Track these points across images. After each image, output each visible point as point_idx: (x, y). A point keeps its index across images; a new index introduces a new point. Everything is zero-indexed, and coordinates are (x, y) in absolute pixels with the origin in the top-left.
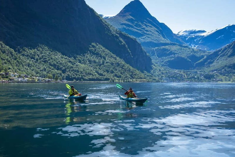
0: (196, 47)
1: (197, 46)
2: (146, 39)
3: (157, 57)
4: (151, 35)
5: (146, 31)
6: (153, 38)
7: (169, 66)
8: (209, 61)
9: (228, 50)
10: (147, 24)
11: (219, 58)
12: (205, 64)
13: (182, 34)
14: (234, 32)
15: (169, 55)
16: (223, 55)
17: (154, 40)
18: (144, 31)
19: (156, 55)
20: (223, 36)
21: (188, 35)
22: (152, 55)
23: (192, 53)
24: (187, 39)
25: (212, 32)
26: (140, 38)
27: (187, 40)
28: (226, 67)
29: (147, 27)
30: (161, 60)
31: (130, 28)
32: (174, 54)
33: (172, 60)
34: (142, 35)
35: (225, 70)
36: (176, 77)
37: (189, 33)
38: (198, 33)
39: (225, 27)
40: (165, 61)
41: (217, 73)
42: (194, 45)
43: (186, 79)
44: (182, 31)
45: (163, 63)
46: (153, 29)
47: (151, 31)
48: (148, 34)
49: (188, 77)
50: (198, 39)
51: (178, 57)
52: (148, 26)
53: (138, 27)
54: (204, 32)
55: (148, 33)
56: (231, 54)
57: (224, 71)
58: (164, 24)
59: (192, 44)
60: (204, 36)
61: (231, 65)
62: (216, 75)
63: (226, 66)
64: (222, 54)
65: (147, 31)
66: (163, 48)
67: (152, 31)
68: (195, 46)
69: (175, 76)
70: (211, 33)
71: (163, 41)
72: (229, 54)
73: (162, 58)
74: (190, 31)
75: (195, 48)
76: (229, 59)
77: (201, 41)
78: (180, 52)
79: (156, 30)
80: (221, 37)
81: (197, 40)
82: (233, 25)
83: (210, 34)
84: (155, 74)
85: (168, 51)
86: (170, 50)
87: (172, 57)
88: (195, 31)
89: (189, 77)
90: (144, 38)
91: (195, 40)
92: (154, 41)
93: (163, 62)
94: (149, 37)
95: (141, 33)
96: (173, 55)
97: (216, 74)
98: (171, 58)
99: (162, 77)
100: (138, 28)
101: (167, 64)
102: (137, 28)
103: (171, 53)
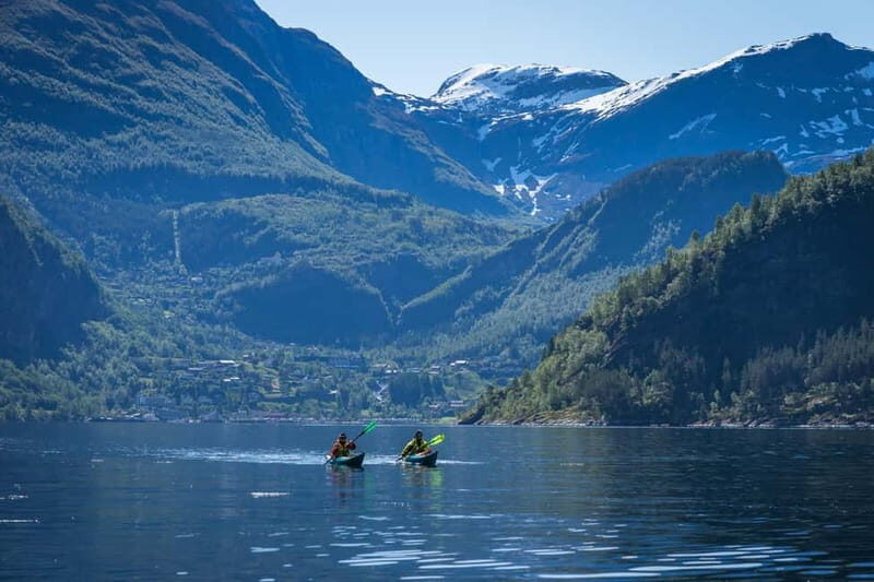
0: (538, 188)
1: (542, 182)
2: (138, 148)
3: (183, 269)
4: (180, 122)
5: (148, 93)
6: (183, 143)
7: (240, 322)
8: (481, 293)
9: (579, 231)
10: (161, 47)
11: (531, 278)
12: (458, 312)
13: (467, 95)
14: (782, 93)
15: (253, 253)
16: (553, 264)
17: (191, 159)
18: (130, 96)
19: (178, 253)
20: (713, 116)
21: (505, 105)
22: (151, 254)
23: (399, 246)
24: (484, 131)
25: (645, 91)
26: (94, 143)
27: (482, 138)
28: (523, 335)
29: (162, 68)
30: (198, 284)
31: (36, 79)
32: (289, 248)
33: (266, 287)
34: (115, 124)
35: (515, 354)
36: (216, 392)
37: (513, 87)
38: (569, 90)
39: (727, 64)
40: (224, 292)
41: (465, 371)
42: (526, 174)
43: (274, 400)
44: (469, 78)
45: (208, 306)
46: (203, 80)
47: (180, 96)
48: (155, 118)
49: (285, 388)
50: (559, 134)
51: (303, 272)
52: (165, 63)
53: (95, 72)
54: (607, 82)
55: (155, 107)
56: (585, 257)
57: (509, 360)
58: (311, 36)
59: (513, 170)
60: (592, 115)
61: (554, 324)
62: (455, 381)
63: (524, 330)
64: (547, 256)
65: (152, 94)
66: (225, 212)
67: (190, 92)
68: (531, 183)
69: (211, 388)
70: (640, 95)
71: (249, 162)
72: (577, 259)
73: (213, 270)
74: (522, 77)
75: (532, 194)
76: (569, 286)
77: (572, 147)
78: (329, 241)
79: (226, 90)
80: (700, 126)
81: (548, 144)
82: (774, 51)
83: (633, 101)
84: (98, 372)
85: (254, 231)
86: (264, 224)
87: (274, 269)
88: (550, 77)
89: (294, 389)
90: (121, 144)
91: (538, 142)
92: (187, 164)
93: (210, 295)
94: (157, 139)
95: (112, 109)
96: (277, 259)
97: (459, 376)
98: (261, 273)
99: (135, 389)
100: (93, 79)
101: (228, 314)
102: (83, 76)
103: (272, 244)
